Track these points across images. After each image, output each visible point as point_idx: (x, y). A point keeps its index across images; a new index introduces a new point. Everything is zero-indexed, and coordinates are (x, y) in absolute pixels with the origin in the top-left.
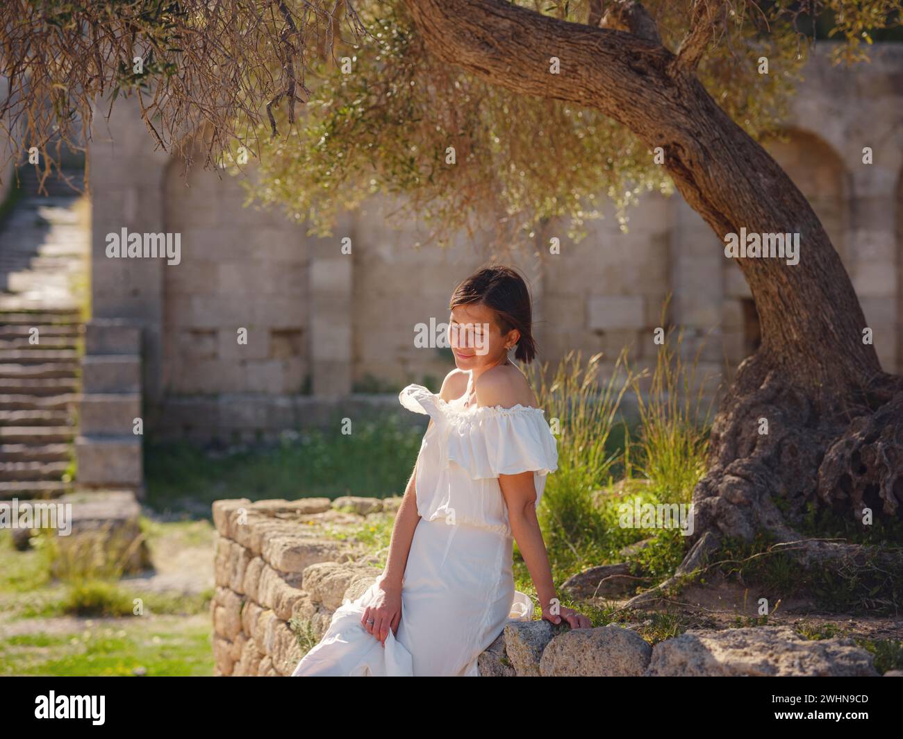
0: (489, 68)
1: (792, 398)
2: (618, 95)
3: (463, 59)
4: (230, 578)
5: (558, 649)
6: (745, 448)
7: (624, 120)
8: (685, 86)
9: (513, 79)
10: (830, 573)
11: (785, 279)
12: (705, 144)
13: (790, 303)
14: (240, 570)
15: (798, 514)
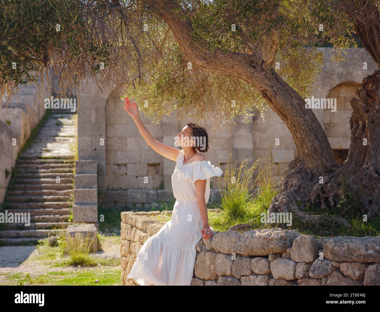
0: (206, 66)
1: (306, 171)
2: (247, 74)
3: (198, 64)
4: (126, 236)
5: (216, 237)
6: (289, 187)
7: (250, 82)
8: (268, 71)
9: (214, 70)
10: (312, 224)
11: (302, 133)
12: (275, 90)
13: (304, 141)
14: (129, 232)
15: (304, 207)
